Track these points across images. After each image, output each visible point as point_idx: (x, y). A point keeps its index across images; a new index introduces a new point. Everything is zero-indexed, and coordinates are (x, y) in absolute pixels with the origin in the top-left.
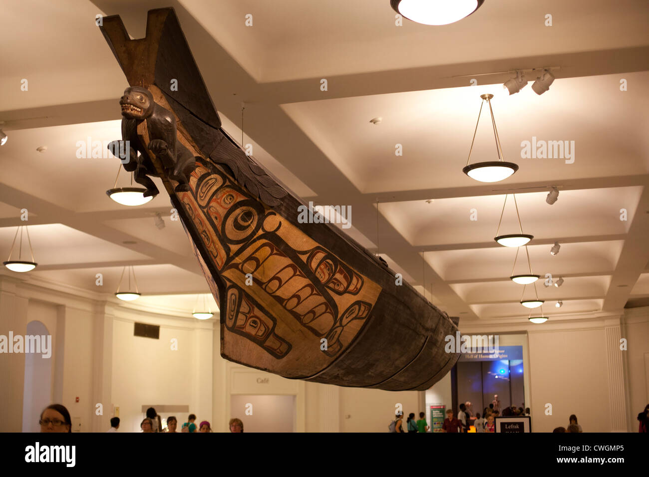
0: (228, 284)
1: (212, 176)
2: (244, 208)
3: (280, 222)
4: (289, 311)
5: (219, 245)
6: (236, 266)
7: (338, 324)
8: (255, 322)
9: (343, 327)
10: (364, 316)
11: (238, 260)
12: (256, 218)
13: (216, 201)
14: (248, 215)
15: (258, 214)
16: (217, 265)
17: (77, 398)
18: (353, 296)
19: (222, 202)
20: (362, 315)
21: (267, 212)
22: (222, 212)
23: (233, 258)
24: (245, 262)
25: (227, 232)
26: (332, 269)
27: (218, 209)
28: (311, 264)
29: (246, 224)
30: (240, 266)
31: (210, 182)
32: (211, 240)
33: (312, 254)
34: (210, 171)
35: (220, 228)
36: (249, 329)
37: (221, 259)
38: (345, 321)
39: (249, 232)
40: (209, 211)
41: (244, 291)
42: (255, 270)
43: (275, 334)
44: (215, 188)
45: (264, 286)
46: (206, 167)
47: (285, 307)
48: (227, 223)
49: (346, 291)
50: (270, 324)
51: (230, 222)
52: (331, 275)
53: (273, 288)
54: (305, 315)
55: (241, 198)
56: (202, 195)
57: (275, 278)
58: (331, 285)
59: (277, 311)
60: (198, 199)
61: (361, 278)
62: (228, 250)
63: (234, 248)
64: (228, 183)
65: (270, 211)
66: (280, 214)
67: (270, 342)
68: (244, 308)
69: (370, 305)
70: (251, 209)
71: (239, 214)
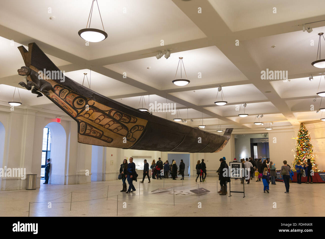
0: (80, 121)
1: (65, 90)
2: (79, 99)
3: (94, 102)
4: (107, 128)
5: (73, 110)
6: (82, 116)
7: (130, 132)
8: (94, 132)
9: (133, 133)
10: (142, 129)
11: (81, 114)
12: (85, 101)
13: (68, 97)
14: (81, 101)
15: (85, 100)
16: (73, 116)
17: (112, 156)
18: (133, 124)
19: (71, 97)
20: (141, 129)
21: (88, 100)
22: (72, 100)
23: (80, 113)
24: (84, 114)
25: (75, 106)
26: (120, 115)
27: (69, 99)
28: (110, 114)
29: (82, 103)
30: (83, 116)
31: (64, 92)
32: (68, 109)
33: (110, 111)
34: (63, 88)
35: (72, 105)
36: (92, 134)
37: (75, 114)
38: (132, 131)
39: (83, 106)
40: (66, 100)
41: (87, 123)
42: (89, 117)
43: (104, 135)
44: (67, 93)
45: (94, 121)
46: (62, 87)
47: (104, 127)
48: (74, 103)
49: (129, 122)
50: (101, 133)
51: (75, 103)
52: (121, 117)
53: (98, 122)
54: (114, 130)
55: (77, 96)
56: (62, 95)
57: (97, 119)
58: (121, 120)
59: (102, 128)
60: (61, 97)
61: (135, 118)
62: (77, 111)
63: (79, 111)
64: (71, 92)
65: (89, 99)
66: (93, 100)
67: (103, 138)
68: (88, 127)
69: (144, 126)
70: (82, 99)
71: (78, 101)
